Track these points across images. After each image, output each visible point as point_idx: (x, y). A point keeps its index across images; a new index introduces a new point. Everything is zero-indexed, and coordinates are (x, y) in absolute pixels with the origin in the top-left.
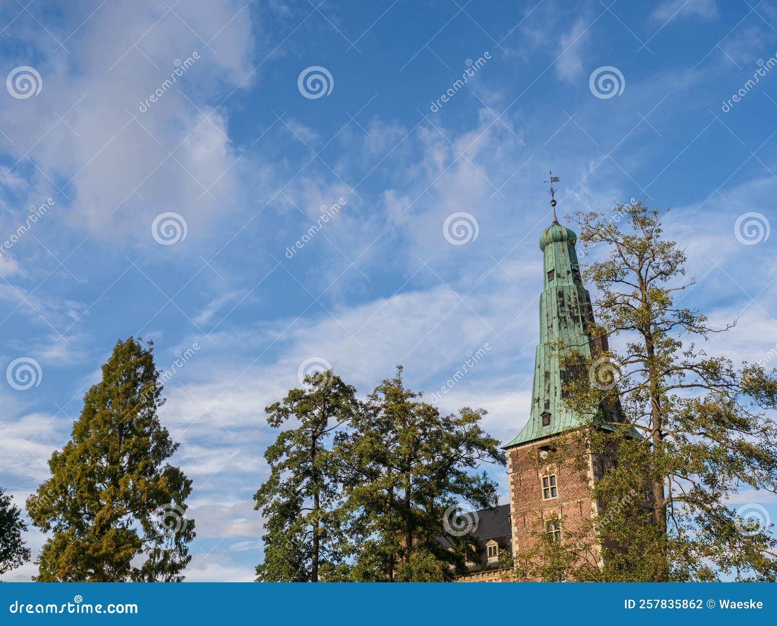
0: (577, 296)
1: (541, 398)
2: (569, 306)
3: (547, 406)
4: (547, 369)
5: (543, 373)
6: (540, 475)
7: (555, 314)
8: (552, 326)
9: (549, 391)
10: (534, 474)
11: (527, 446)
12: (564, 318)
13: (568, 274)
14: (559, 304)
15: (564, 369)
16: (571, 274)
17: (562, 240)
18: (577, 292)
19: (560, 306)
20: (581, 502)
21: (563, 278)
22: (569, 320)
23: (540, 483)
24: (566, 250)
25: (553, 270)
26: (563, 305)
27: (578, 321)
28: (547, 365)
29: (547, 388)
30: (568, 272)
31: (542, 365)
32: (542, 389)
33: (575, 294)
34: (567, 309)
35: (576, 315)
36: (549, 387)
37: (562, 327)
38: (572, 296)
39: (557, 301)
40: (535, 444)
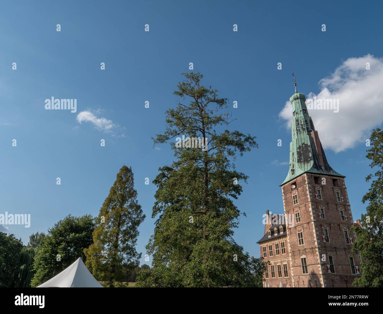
0: (304, 120)
1: (292, 164)
2: (301, 125)
3: (293, 167)
4: (293, 152)
5: (292, 154)
6: (292, 195)
7: (296, 129)
8: (295, 134)
9: (294, 160)
10: (290, 195)
11: (287, 184)
12: (299, 130)
13: (301, 112)
14: (297, 124)
15: (298, 150)
16: (302, 112)
17: (298, 99)
18: (304, 118)
19: (297, 125)
20: (306, 205)
21: (299, 114)
22: (301, 130)
23: (292, 198)
24: (300, 102)
25: (295, 111)
26: (298, 124)
27: (305, 130)
28: (293, 150)
29: (293, 159)
30: (301, 111)
31: (292, 151)
32: (292, 160)
33: (303, 119)
34: (300, 126)
35: (304, 127)
36: (294, 159)
37: (298, 134)
38: (302, 120)
39: (296, 124)
40: (290, 183)
